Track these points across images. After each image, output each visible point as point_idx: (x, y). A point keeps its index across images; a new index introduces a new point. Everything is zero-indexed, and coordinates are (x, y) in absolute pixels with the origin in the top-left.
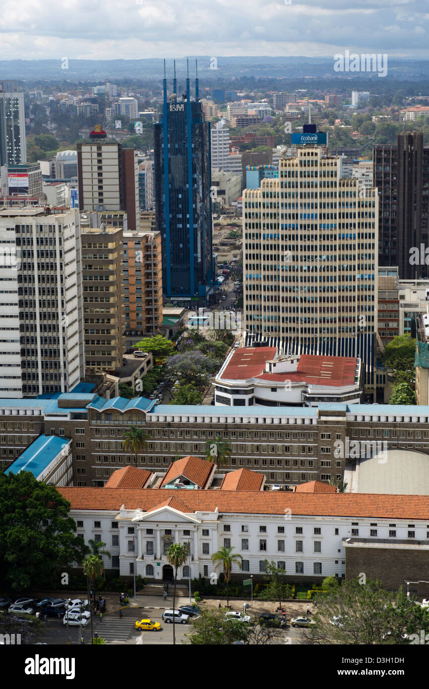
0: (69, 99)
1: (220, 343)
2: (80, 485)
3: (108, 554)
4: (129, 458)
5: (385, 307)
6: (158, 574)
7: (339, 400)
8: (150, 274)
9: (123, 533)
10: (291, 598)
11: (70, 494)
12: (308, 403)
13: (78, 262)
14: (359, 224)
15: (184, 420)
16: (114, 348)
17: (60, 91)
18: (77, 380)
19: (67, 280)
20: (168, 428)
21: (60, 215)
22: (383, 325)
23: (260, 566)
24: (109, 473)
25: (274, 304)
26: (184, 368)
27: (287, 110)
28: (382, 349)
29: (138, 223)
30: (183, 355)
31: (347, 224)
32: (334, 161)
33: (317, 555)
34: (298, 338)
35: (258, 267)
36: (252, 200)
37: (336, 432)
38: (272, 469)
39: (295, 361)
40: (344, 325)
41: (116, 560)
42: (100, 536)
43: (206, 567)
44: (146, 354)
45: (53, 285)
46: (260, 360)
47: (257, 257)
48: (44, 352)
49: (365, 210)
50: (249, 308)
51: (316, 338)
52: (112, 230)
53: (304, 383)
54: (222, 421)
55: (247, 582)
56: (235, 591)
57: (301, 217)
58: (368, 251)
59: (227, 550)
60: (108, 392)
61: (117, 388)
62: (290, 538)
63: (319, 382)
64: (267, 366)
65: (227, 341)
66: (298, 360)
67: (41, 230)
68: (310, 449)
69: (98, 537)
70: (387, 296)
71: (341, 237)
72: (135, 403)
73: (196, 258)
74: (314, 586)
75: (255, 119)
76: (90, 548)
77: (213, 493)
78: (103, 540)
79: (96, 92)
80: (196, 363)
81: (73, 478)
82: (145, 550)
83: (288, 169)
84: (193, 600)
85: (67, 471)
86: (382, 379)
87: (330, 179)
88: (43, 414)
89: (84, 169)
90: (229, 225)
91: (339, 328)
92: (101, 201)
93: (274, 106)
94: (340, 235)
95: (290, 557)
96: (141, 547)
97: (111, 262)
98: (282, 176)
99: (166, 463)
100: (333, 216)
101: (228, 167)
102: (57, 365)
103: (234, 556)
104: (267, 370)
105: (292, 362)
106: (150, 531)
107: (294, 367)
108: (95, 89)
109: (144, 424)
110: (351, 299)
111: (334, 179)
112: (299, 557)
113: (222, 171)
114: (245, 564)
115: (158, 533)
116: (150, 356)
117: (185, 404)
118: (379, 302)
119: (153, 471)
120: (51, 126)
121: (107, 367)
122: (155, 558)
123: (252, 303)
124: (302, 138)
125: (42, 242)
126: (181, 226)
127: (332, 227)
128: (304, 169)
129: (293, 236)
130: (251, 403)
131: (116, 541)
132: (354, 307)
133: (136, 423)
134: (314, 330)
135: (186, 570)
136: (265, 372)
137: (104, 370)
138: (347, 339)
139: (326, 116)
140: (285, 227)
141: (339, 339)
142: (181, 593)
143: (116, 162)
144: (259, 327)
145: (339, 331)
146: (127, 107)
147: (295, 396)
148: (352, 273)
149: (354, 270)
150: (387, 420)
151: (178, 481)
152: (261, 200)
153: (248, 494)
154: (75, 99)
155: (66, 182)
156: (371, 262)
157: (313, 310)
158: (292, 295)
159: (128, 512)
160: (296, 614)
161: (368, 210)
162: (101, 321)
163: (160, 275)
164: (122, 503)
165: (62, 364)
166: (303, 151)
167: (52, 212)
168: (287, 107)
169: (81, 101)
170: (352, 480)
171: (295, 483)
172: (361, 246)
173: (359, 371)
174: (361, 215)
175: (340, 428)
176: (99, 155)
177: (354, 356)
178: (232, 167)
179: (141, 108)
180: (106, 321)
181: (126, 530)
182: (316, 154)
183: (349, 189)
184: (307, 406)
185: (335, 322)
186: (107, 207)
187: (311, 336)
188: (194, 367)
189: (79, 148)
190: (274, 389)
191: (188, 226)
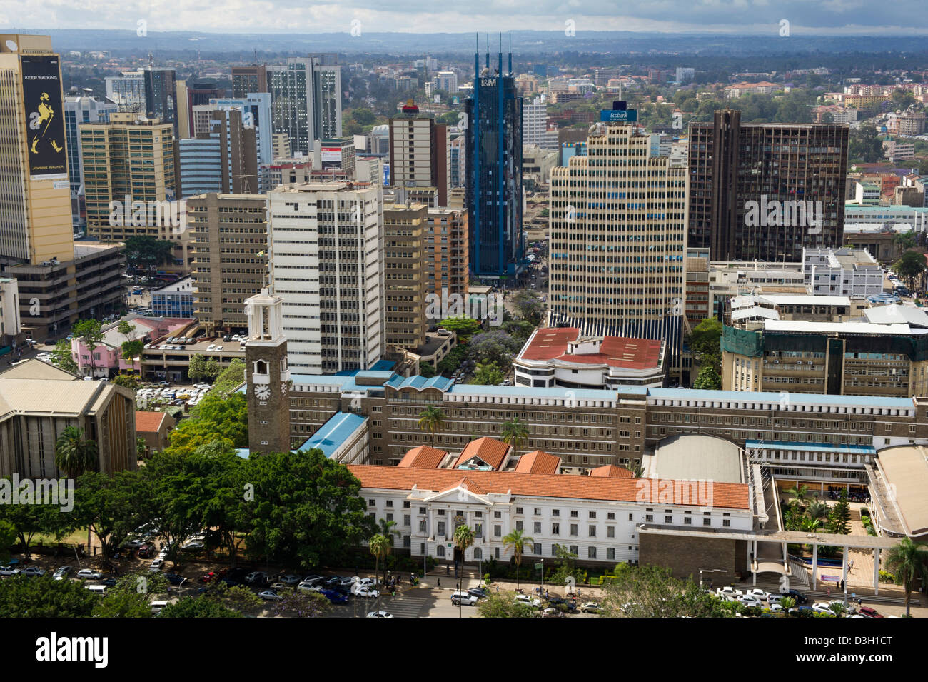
0: (388, 72)
1: (525, 323)
2: (377, 463)
3: (399, 533)
4: (426, 437)
5: (695, 289)
6: (449, 555)
7: (641, 383)
8: (456, 251)
9: (414, 513)
10: (582, 583)
11: (362, 473)
12: (609, 386)
13: (380, 238)
14: (668, 203)
15: (482, 401)
16: (416, 326)
17: (381, 64)
18: (377, 357)
19: (368, 257)
20: (465, 408)
21: (363, 191)
22: (691, 307)
23: (553, 550)
24: (405, 451)
25: (580, 284)
26: (486, 347)
27: (609, 85)
28: (690, 332)
29: (449, 199)
30: (487, 334)
31: (656, 204)
32: (644, 139)
33: (611, 540)
34: (603, 319)
35: (564, 246)
36: (559, 178)
37: (635, 415)
38: (570, 451)
39: (598, 343)
40: (651, 306)
41: (407, 540)
42: (392, 515)
43: (497, 549)
44: (450, 332)
45: (353, 262)
46: (561, 341)
47: (564, 236)
48: (344, 329)
49: (674, 189)
50: (555, 287)
51: (622, 320)
52: (417, 207)
53: (606, 365)
54: (520, 402)
55: (539, 566)
56: (526, 574)
57: (609, 196)
58: (677, 232)
59: (518, 533)
60: (408, 370)
61: (418, 367)
62: (583, 522)
63: (621, 365)
64: (569, 347)
65: (534, 321)
66: (601, 342)
67: (343, 205)
68: (608, 433)
69: (390, 517)
70: (696, 278)
71: (651, 217)
72: (433, 382)
73: (506, 236)
74: (607, 571)
75: (575, 95)
76: (381, 527)
77: (507, 475)
78: (395, 519)
79: (416, 66)
80: (499, 343)
81: (369, 456)
82: (436, 531)
83: (596, 147)
84: (483, 582)
85: (363, 449)
86: (688, 363)
87: (639, 158)
88: (340, 391)
89: (396, 144)
90: (542, 202)
91: (646, 310)
92: (412, 176)
93: (596, 82)
94: (648, 215)
95: (583, 542)
96: (433, 527)
97: (415, 239)
98: (590, 154)
99: (462, 442)
100: (642, 196)
101: (544, 143)
102: (356, 342)
103: (525, 539)
104: (569, 351)
105: (595, 343)
106: (441, 512)
107: (596, 349)
108: (416, 63)
109: (441, 403)
110: (659, 280)
111: (643, 158)
112: (592, 541)
113: (538, 148)
114: (537, 548)
115: (450, 513)
116: (454, 335)
117: (486, 384)
118: (688, 284)
119: (449, 452)
120: (370, 100)
121: (409, 345)
122: (447, 539)
123: (558, 282)
124: (612, 115)
125: (343, 218)
126: (490, 203)
127: (640, 206)
128: (612, 147)
129: (601, 215)
130: (551, 384)
131: (407, 520)
132: (661, 289)
133: (432, 402)
134: (619, 312)
135: (477, 552)
136: (566, 353)
137: (406, 348)
138: (653, 321)
139: (648, 92)
140: (592, 206)
141: (646, 321)
142: (472, 575)
143: (428, 137)
144: (564, 307)
145: (646, 313)
146: (446, 81)
147: (595, 377)
148: (660, 254)
149: (662, 251)
150: (688, 405)
151: (472, 461)
152: (568, 178)
153: (541, 477)
154: (395, 72)
155: (380, 157)
156: (680, 243)
157: (620, 291)
158: (598, 275)
159: (420, 492)
160: (586, 599)
161: (678, 189)
162: (403, 298)
163: (466, 253)
164: (415, 483)
165: (362, 341)
166: (612, 128)
167: (355, 187)
168: (609, 83)
169: (401, 75)
170: (650, 465)
171: (593, 467)
172: (670, 227)
173: (663, 354)
174: (671, 195)
175: (639, 412)
176: (411, 130)
177: (660, 339)
178: (549, 144)
179: (461, 82)
180: (409, 298)
181: (418, 510)
182: (626, 132)
183: (659, 168)
184: (608, 389)
185: (642, 303)
186: (418, 183)
187: (616, 317)
188: (497, 346)
189: (391, 123)
190: (575, 371)
191: (498, 203)
